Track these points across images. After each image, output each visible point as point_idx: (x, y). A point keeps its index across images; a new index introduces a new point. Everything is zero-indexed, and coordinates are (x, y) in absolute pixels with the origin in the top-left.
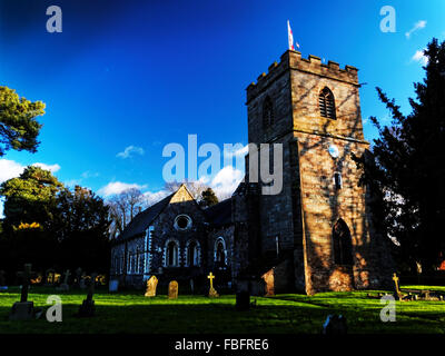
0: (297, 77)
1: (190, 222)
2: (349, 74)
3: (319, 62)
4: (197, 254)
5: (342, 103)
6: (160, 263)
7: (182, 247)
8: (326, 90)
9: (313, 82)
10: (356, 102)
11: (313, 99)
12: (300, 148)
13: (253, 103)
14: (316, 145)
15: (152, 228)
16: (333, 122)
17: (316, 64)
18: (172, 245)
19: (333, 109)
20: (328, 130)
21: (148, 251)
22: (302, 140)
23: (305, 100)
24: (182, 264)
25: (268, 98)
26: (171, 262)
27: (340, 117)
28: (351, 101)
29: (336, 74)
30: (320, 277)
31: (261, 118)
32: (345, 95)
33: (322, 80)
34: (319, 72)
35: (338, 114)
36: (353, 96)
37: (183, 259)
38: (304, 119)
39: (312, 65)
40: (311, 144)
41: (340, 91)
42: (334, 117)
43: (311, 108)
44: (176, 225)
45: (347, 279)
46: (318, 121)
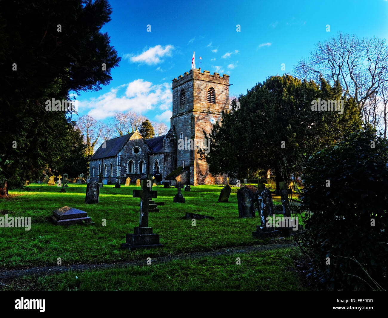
0: (197, 83)
1: (140, 150)
2: (224, 79)
3: (209, 74)
4: (144, 167)
5: (219, 95)
6: (125, 172)
7: (136, 163)
8: (211, 88)
9: (205, 85)
10: (226, 94)
11: (204, 94)
12: (196, 120)
13: (175, 89)
14: (204, 118)
15: (120, 153)
16: (214, 105)
17: (207, 75)
18: (131, 163)
19: (214, 99)
20: (211, 109)
21: (118, 165)
22: (196, 116)
23: (200, 95)
24: (136, 172)
25: (183, 90)
26: (130, 171)
27: (217, 103)
28: (224, 93)
29: (217, 80)
30: (201, 179)
31: (179, 99)
32: (221, 91)
33: (210, 83)
34: (208, 79)
35: (216, 101)
36: (225, 91)
37: (136, 170)
38: (199, 105)
39: (205, 76)
40: (201, 117)
41: (219, 88)
42: (214, 103)
43: (203, 99)
44: (133, 152)
45: (213, 180)
46: (206, 106)
